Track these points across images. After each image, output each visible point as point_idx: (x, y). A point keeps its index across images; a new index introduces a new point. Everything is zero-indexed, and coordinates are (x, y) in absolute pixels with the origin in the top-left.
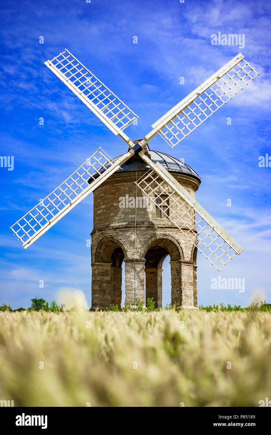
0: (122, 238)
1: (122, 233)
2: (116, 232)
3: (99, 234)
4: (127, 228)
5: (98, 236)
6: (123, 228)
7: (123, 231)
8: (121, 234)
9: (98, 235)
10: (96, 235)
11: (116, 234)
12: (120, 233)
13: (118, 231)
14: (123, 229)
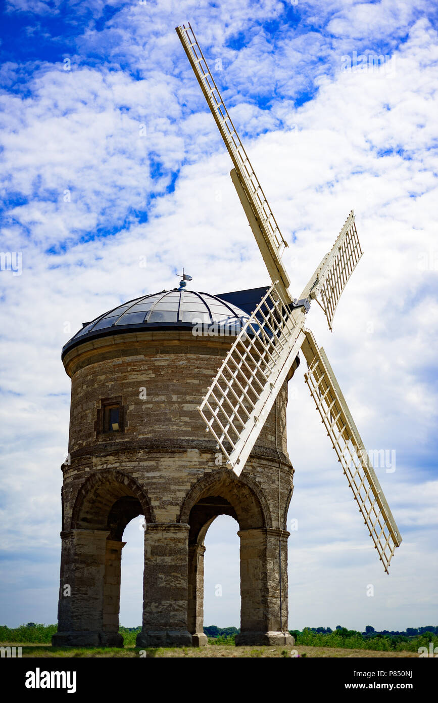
0: (261, 480)
1: (262, 470)
2: (251, 466)
3: (205, 460)
4: (270, 461)
5: (194, 463)
6: (264, 459)
7: (266, 467)
8: (261, 472)
9: (196, 460)
10: (185, 459)
11: (250, 468)
12: (259, 469)
13: (256, 464)
14: (264, 462)
